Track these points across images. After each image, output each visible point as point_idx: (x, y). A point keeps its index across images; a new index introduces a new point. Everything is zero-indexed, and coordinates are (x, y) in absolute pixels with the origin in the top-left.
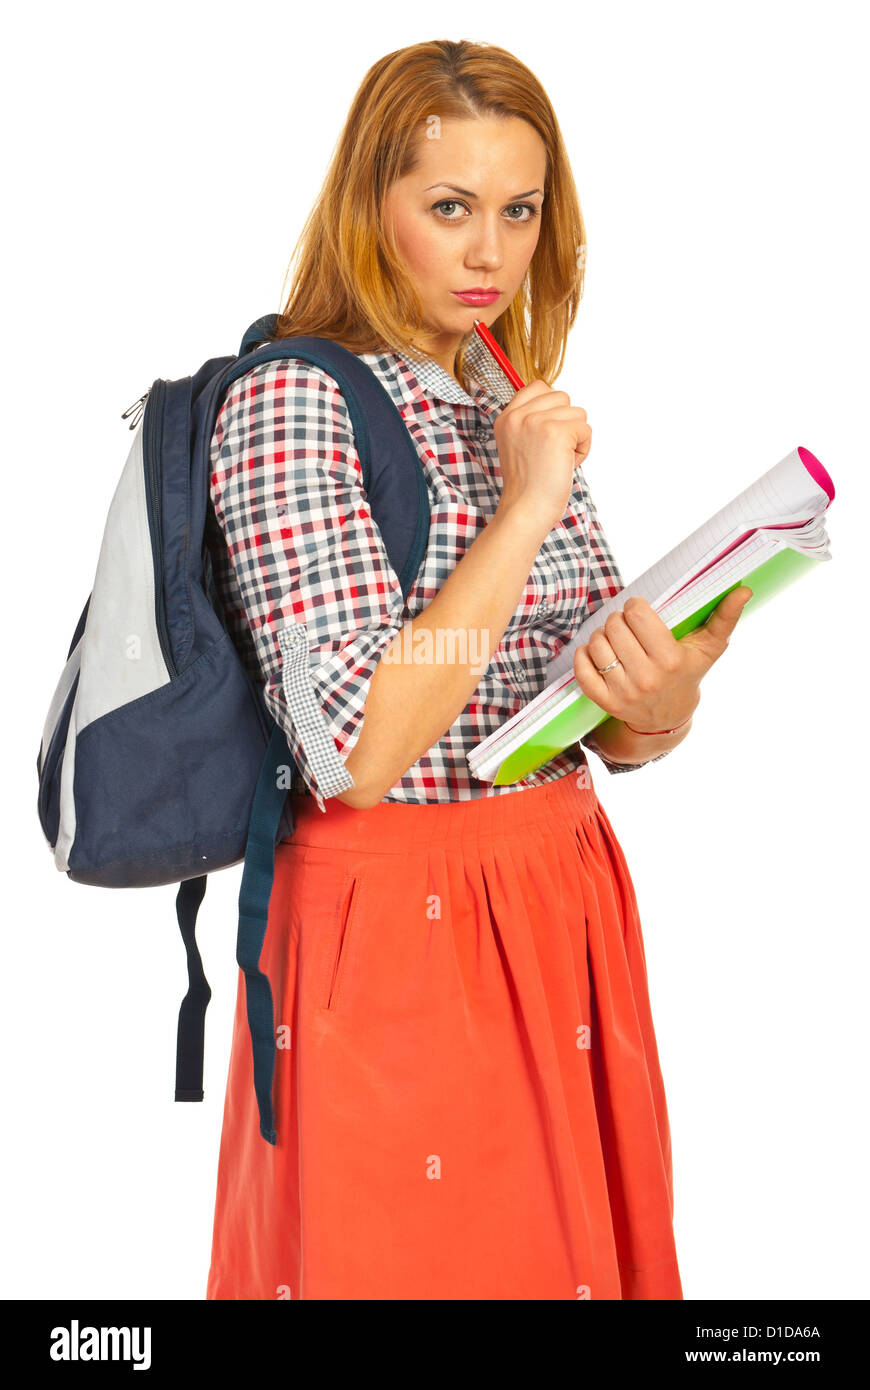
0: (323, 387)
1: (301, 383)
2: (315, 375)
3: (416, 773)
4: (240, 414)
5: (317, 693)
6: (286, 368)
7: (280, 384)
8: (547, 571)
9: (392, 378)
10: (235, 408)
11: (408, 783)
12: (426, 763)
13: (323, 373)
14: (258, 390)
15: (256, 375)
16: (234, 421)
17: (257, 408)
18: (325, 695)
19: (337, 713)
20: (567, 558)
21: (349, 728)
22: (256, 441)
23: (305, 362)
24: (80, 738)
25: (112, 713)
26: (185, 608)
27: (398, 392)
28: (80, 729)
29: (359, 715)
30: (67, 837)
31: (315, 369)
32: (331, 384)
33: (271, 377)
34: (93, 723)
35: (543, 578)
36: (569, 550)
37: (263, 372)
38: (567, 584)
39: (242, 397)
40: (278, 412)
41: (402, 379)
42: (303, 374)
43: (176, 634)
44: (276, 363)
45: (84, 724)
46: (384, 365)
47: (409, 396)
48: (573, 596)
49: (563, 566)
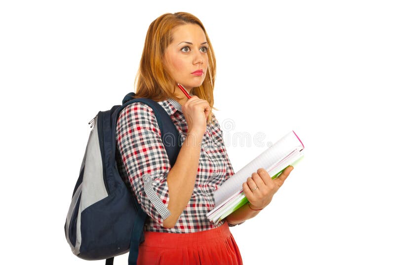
0: (148, 111)
1: (142, 109)
2: (146, 107)
3: (178, 225)
4: (125, 119)
5: (154, 189)
6: (137, 104)
7: (136, 109)
8: (215, 163)
9: (167, 108)
10: (123, 118)
11: (176, 227)
12: (181, 221)
13: (148, 106)
14: (129, 111)
15: (129, 107)
16: (123, 121)
17: (130, 116)
18: (157, 188)
19: (162, 192)
20: (220, 160)
21: (166, 196)
22: (131, 125)
23: (143, 103)
24: (82, 214)
25: (92, 205)
26: (111, 175)
27: (169, 112)
28: (82, 211)
29: (168, 191)
30: (79, 243)
31: (146, 105)
32: (150, 109)
33: (133, 107)
34: (87, 209)
35: (214, 165)
36: (221, 158)
37: (131, 106)
38: (221, 168)
39: (125, 114)
40: (136, 117)
41: (170, 108)
42: (142, 107)
43: (109, 182)
44: (134, 104)
45: (83, 209)
46: (165, 104)
47: (172, 112)
48: (222, 172)
49: (220, 163)
